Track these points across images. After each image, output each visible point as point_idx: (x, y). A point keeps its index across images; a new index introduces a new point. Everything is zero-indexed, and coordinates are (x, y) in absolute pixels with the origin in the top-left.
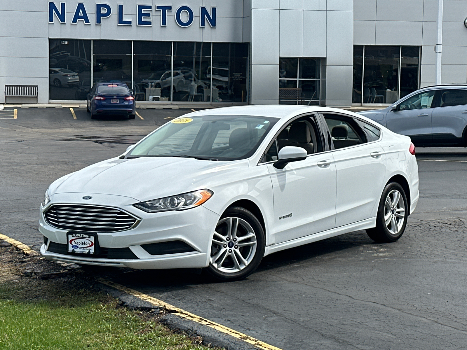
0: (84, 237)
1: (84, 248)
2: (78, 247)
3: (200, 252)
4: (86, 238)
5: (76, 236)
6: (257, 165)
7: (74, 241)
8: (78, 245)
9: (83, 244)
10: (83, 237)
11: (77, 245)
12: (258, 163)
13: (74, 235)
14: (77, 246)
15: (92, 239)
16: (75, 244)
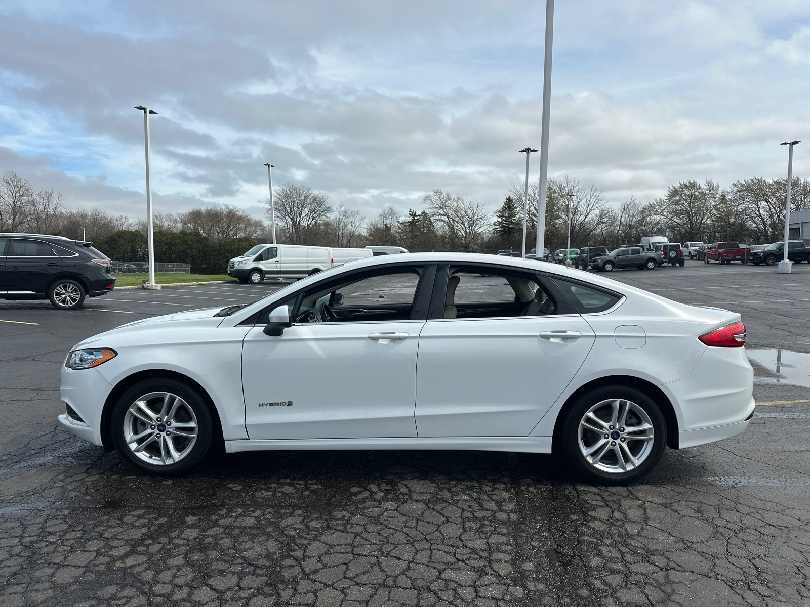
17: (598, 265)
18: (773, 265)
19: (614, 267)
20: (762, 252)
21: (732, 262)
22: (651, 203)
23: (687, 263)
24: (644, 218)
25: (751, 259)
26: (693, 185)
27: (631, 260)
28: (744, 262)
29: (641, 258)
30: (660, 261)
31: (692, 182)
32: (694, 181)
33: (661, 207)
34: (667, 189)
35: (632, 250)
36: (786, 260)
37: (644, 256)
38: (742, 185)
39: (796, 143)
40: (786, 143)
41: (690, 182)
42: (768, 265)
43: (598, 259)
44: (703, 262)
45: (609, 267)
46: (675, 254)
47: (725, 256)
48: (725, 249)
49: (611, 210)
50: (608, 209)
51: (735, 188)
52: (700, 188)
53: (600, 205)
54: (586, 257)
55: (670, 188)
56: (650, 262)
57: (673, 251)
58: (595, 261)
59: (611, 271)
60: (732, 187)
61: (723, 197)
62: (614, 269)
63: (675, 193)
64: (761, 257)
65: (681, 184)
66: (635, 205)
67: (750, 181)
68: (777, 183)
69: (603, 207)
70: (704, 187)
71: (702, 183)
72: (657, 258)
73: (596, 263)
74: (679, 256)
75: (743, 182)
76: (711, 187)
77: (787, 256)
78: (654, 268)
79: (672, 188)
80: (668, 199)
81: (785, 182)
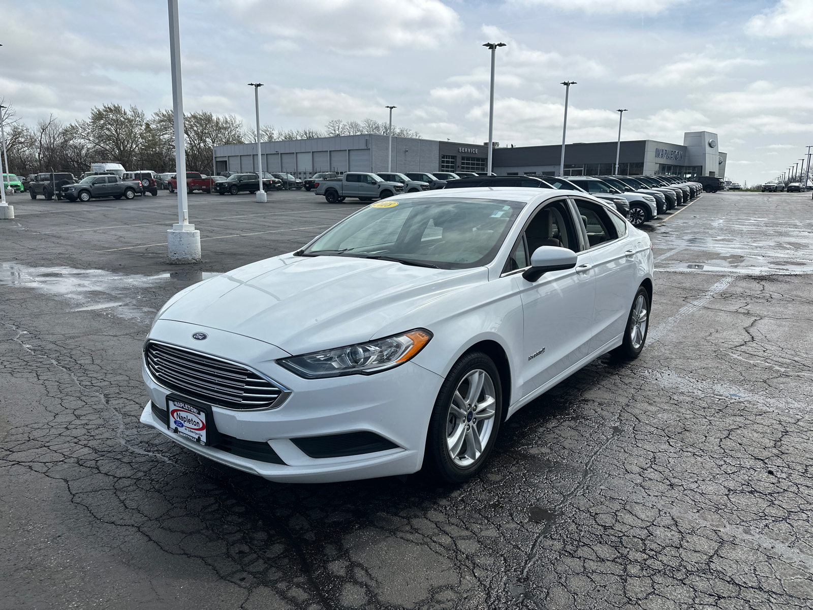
0: (190, 411)
1: (192, 430)
2: (183, 426)
3: (406, 450)
4: (193, 412)
5: (179, 406)
6: (500, 277)
7: (177, 414)
8: (183, 422)
9: (189, 421)
10: (188, 410)
11: (181, 421)
12: (501, 273)
13: (176, 403)
14: (181, 423)
15: (203, 416)
16: (178, 419)
17: (73, 195)
18: (236, 194)
19: (91, 196)
20: (226, 183)
21: (194, 192)
22: (73, 125)
23: (159, 192)
24: (66, 141)
25: (218, 189)
26: (117, 110)
27: (108, 187)
28: (207, 192)
29: (119, 187)
30: (138, 190)
31: (116, 106)
32: (118, 105)
33: (85, 130)
34: (90, 111)
35: (108, 177)
36: (262, 191)
37: (122, 184)
38: (163, 115)
39: (259, 85)
40: (252, 85)
41: (114, 106)
42: (232, 194)
43: (71, 187)
44: (168, 191)
45: (85, 196)
46: (148, 183)
47: (193, 186)
48: (191, 179)
49: (25, 128)
50: (22, 126)
51: (157, 118)
52: (125, 114)
53: (11, 121)
54: (49, 184)
55: (93, 110)
56: (129, 191)
57: (145, 180)
58: (67, 189)
59: (88, 201)
60: (154, 116)
61: (148, 125)
62: (91, 199)
63: (98, 116)
64: (226, 188)
65: (105, 107)
66: (56, 126)
67: (170, 112)
68: (194, 117)
69: (15, 124)
70: (129, 114)
71: (126, 108)
72: (135, 187)
73: (69, 192)
74: (152, 185)
75: (165, 113)
76: (136, 114)
77: (262, 187)
78: (133, 197)
79: (95, 110)
80: (92, 122)
81: (201, 117)
